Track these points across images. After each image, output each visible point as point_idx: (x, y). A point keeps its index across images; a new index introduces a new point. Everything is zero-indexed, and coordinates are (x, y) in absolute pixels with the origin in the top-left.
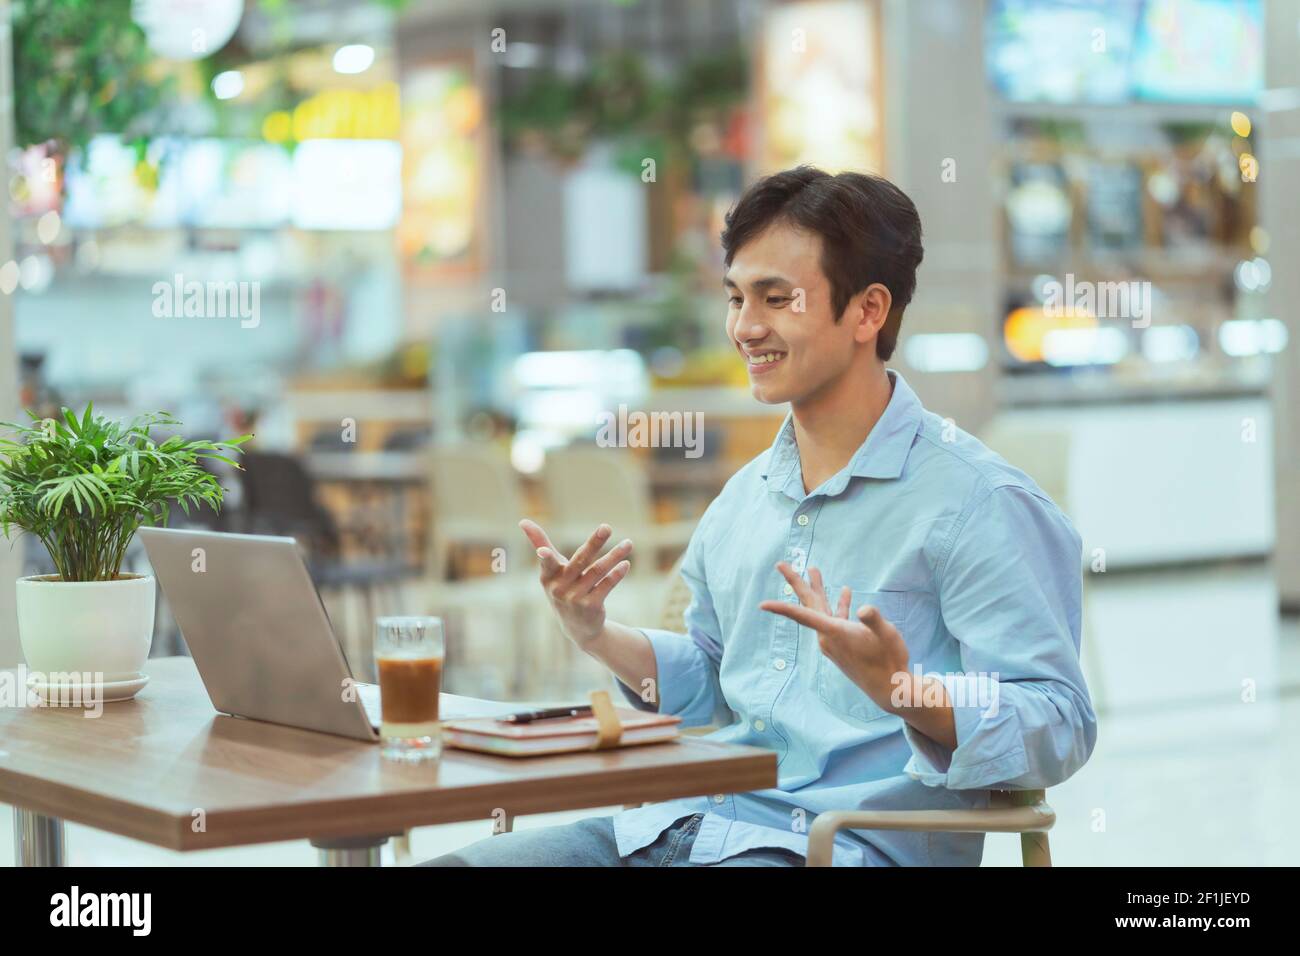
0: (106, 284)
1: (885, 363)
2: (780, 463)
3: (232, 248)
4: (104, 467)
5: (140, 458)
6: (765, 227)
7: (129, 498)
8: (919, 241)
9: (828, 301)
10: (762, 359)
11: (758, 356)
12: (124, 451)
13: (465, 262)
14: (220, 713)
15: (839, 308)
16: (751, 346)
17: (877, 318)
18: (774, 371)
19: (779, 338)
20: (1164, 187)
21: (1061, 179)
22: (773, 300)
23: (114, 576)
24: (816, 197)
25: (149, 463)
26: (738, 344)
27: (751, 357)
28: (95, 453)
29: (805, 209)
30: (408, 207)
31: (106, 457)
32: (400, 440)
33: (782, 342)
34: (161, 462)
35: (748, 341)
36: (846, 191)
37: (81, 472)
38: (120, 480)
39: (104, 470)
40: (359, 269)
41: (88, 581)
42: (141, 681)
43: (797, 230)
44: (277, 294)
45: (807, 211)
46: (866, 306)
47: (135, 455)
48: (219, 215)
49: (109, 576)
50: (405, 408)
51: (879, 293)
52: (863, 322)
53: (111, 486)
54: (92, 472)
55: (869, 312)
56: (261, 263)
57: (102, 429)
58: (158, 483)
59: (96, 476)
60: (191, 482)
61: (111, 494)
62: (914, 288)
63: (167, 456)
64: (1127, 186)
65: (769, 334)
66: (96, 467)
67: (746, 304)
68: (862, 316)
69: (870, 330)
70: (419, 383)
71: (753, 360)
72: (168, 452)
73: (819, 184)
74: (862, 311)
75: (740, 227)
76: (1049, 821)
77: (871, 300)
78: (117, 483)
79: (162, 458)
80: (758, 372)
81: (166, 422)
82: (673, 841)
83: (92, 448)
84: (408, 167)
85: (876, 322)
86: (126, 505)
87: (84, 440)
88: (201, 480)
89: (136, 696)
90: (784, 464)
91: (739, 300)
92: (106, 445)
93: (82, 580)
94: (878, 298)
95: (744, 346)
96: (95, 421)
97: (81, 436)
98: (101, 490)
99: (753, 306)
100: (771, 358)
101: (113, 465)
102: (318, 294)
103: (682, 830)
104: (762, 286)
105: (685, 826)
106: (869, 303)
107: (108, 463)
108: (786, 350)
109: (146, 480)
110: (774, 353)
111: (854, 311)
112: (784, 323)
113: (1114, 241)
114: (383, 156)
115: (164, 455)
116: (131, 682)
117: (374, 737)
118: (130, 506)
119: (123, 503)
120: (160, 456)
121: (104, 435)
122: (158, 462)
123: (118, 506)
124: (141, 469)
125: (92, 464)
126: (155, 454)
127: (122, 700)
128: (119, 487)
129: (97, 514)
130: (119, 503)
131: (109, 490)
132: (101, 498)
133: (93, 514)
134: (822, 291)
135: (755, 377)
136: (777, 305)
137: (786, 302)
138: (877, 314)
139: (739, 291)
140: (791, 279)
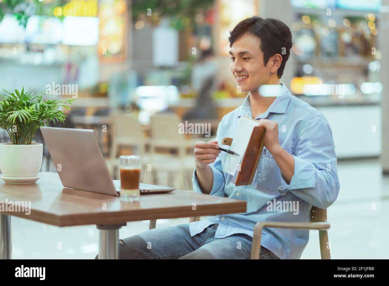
1: (280, 79)
2: (245, 112)
3: (41, 51)
4: (29, 108)
5: (40, 105)
6: (242, 35)
7: (36, 118)
8: (291, 41)
9: (263, 59)
10: (241, 78)
11: (240, 77)
12: (34, 103)
14: (65, 187)
15: (266, 61)
16: (238, 73)
18: (245, 81)
19: (246, 71)
20: (347, 37)
21: (313, 34)
22: (245, 59)
23: (30, 143)
24: (259, 26)
25: (43, 107)
26: (234, 73)
27: (237, 77)
28: (25, 103)
30: (100, 38)
31: (28, 105)
32: (101, 112)
33: (247, 72)
34: (47, 107)
35: (236, 72)
36: (269, 24)
37: (21, 109)
38: (33, 112)
41: (22, 144)
42: (38, 177)
43: (253, 36)
45: (256, 30)
46: (274, 61)
47: (38, 105)
49: (28, 143)
50: (101, 103)
52: (273, 66)
53: (31, 114)
54: (24, 109)
55: (275, 63)
56: (50, 56)
57: (27, 96)
59: (26, 110)
60: (56, 113)
62: (289, 56)
63: (49, 105)
64: (333, 37)
65: (243, 70)
66: (26, 108)
67: (236, 60)
68: (273, 64)
69: (275, 69)
70: (105, 95)
71: (238, 78)
72: (49, 104)
73: (260, 22)
74: (273, 63)
75: (235, 35)
76: (328, 227)
77: (276, 59)
79: (47, 106)
82: (208, 232)
84: (101, 26)
85: (277, 66)
87: (22, 99)
88: (59, 113)
89: (36, 182)
90: (246, 112)
91: (234, 59)
92: (28, 101)
93: (20, 144)
94: (278, 58)
95: (236, 74)
96: (24, 94)
97: (20, 98)
98: (28, 115)
99: (238, 61)
100: (244, 77)
101: (31, 107)
102: (69, 66)
103: (211, 228)
104: (241, 54)
105: (212, 227)
106: (275, 60)
107: (29, 107)
108: (248, 75)
109: (42, 112)
110: (245, 76)
111: (271, 63)
112: (248, 66)
113: (329, 54)
115: (48, 105)
116: (36, 177)
117: (117, 195)
118: (36, 121)
119: (34, 119)
120: (46, 105)
121: (28, 98)
122: (45, 107)
123: (33, 120)
124: (40, 109)
125: (24, 107)
126: (45, 104)
127: (32, 183)
128: (33, 114)
129: (26, 123)
130: (33, 119)
131: (30, 115)
132: (28, 118)
133: (25, 123)
134: (260, 56)
135: (239, 83)
136: (246, 60)
137: (249, 60)
138: (278, 63)
139: (234, 56)
140: (251, 52)
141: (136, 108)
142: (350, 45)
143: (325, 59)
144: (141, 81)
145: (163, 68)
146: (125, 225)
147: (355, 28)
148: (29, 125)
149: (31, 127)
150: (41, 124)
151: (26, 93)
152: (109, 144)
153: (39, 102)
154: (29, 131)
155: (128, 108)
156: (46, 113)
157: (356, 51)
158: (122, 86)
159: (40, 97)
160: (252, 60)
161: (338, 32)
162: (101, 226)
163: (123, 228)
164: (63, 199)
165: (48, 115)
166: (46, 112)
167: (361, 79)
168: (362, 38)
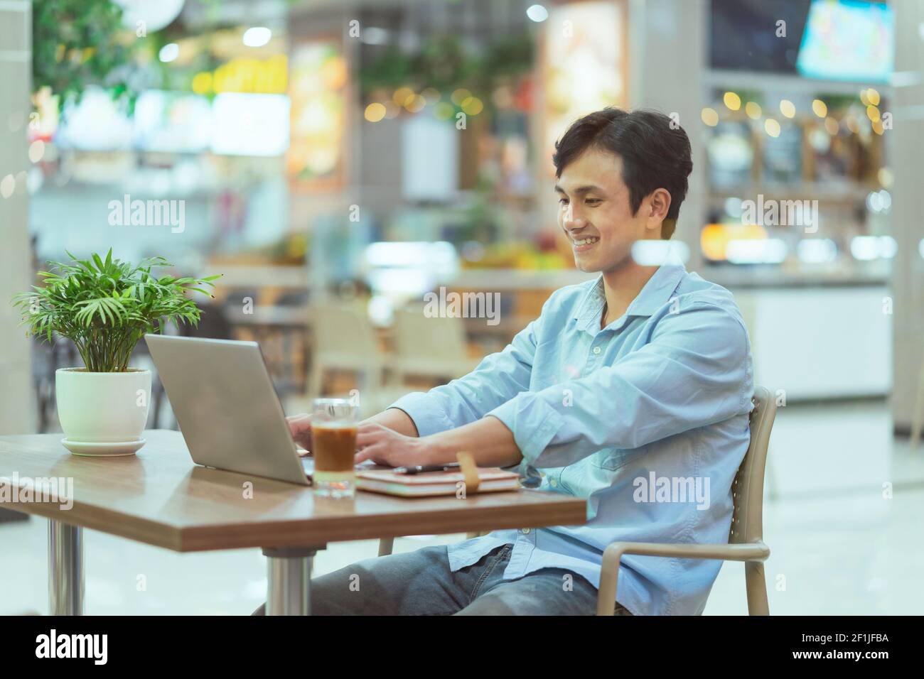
0: (79, 188)
2: (587, 311)
3: (167, 167)
4: (121, 294)
5: (145, 288)
6: (583, 151)
7: (137, 315)
8: (690, 158)
9: (628, 201)
10: (583, 242)
11: (580, 240)
12: (133, 284)
13: (333, 178)
14: (197, 465)
15: (635, 206)
16: (575, 233)
17: (662, 212)
18: (591, 249)
19: (594, 227)
20: (819, 140)
21: (747, 132)
22: (590, 201)
23: (124, 370)
24: (618, 130)
25: (151, 292)
26: (566, 232)
27: (575, 241)
28: (114, 283)
29: (610, 139)
30: (294, 139)
31: (121, 287)
32: (289, 299)
33: (596, 230)
34: (160, 291)
35: (572, 230)
36: (639, 125)
37: (104, 296)
38: (131, 303)
39: (120, 296)
40: (256, 184)
41: (106, 371)
42: (141, 442)
43: (605, 153)
44: (197, 199)
45: (612, 140)
46: (654, 204)
47: (142, 286)
48: (160, 142)
49: (121, 369)
50: (289, 278)
51: (662, 195)
52: (652, 215)
53: (125, 306)
54: (112, 296)
55: (656, 208)
56: (187, 177)
57: (118, 268)
58: (156, 306)
59: (115, 299)
60: (180, 305)
61: (126, 311)
62: (687, 190)
63: (164, 287)
64: (792, 138)
65: (587, 225)
66: (115, 293)
67: (571, 204)
68: (651, 211)
69: (657, 220)
70: (299, 261)
71: (576, 243)
72: (164, 285)
73: (618, 120)
74: (651, 208)
75: (566, 151)
77: (657, 200)
78: (129, 305)
79: (161, 289)
80: (581, 251)
81: (162, 264)
82: (490, 563)
83: (111, 280)
84: (294, 112)
85: (661, 215)
86: (134, 320)
87: (107, 275)
88: (187, 304)
89: (138, 453)
90: (589, 312)
91: (566, 201)
92: (121, 279)
93: (102, 371)
94: (662, 198)
95: (570, 233)
96: (113, 262)
97: (103, 271)
98: (119, 308)
99: (575, 207)
100: (589, 241)
101: (126, 292)
102: (227, 199)
103: (497, 556)
104: (582, 192)
105: (500, 554)
106: (656, 202)
107: (123, 291)
108: (598, 235)
109: (149, 303)
110: (591, 238)
111: (646, 207)
112: (597, 217)
113: (782, 176)
114: (277, 106)
115: (162, 287)
116: (134, 442)
117: (308, 482)
118: (137, 321)
119: (133, 318)
120: (159, 287)
121: (120, 272)
122: (157, 291)
123: (130, 320)
124: (145, 295)
125: (112, 291)
126: (155, 285)
127: (127, 455)
128: (131, 307)
129: (115, 325)
130: (130, 318)
131: (124, 309)
132: (119, 315)
133: (113, 325)
134: (623, 195)
135: (579, 254)
136: (594, 204)
137: (599, 203)
138: (661, 209)
139: (566, 195)
140: (602, 187)
141: (363, 289)
142: (828, 156)
143: (774, 186)
144: (379, 232)
145: (425, 204)
146: (324, 548)
147: (839, 119)
148: (121, 329)
149: (126, 334)
150: (147, 329)
151: (117, 261)
152: (306, 364)
153: (144, 281)
154: (121, 344)
155: (347, 290)
156: (159, 304)
157: (841, 169)
158: (338, 242)
159: (147, 270)
160: (605, 205)
161: (800, 128)
162: (270, 551)
163: (320, 553)
164: (191, 491)
165: (164, 309)
166: (158, 301)
167: (850, 229)
168: (852, 140)
